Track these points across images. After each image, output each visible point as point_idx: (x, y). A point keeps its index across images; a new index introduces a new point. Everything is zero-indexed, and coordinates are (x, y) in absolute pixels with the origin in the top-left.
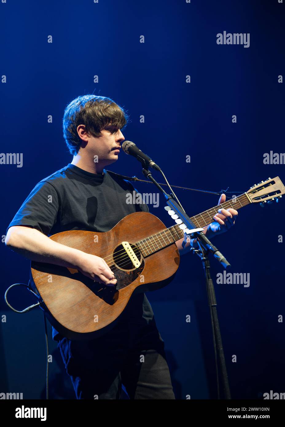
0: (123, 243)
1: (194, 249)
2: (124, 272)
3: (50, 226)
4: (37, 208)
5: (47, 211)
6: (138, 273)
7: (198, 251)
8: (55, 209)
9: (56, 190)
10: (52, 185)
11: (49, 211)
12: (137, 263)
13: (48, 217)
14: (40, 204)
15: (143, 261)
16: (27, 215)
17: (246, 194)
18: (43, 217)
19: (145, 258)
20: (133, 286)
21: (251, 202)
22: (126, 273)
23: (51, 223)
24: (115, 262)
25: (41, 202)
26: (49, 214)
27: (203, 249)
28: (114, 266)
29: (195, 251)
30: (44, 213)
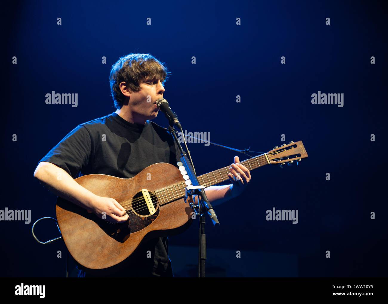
0: (143, 191)
1: (192, 205)
2: (139, 217)
3: (78, 167)
4: (68, 149)
5: (77, 153)
6: (152, 220)
7: (196, 206)
8: (85, 152)
9: (90, 135)
10: (87, 130)
11: (79, 153)
12: (152, 210)
13: (77, 159)
14: (72, 145)
15: (158, 209)
16: (57, 154)
17: (266, 155)
18: (72, 158)
19: (161, 206)
20: (145, 232)
21: (269, 163)
22: (141, 219)
23: (79, 164)
24: (133, 207)
25: (73, 144)
26: (78, 155)
27: (201, 206)
28: (131, 210)
29: (193, 206)
30: (73, 154)
